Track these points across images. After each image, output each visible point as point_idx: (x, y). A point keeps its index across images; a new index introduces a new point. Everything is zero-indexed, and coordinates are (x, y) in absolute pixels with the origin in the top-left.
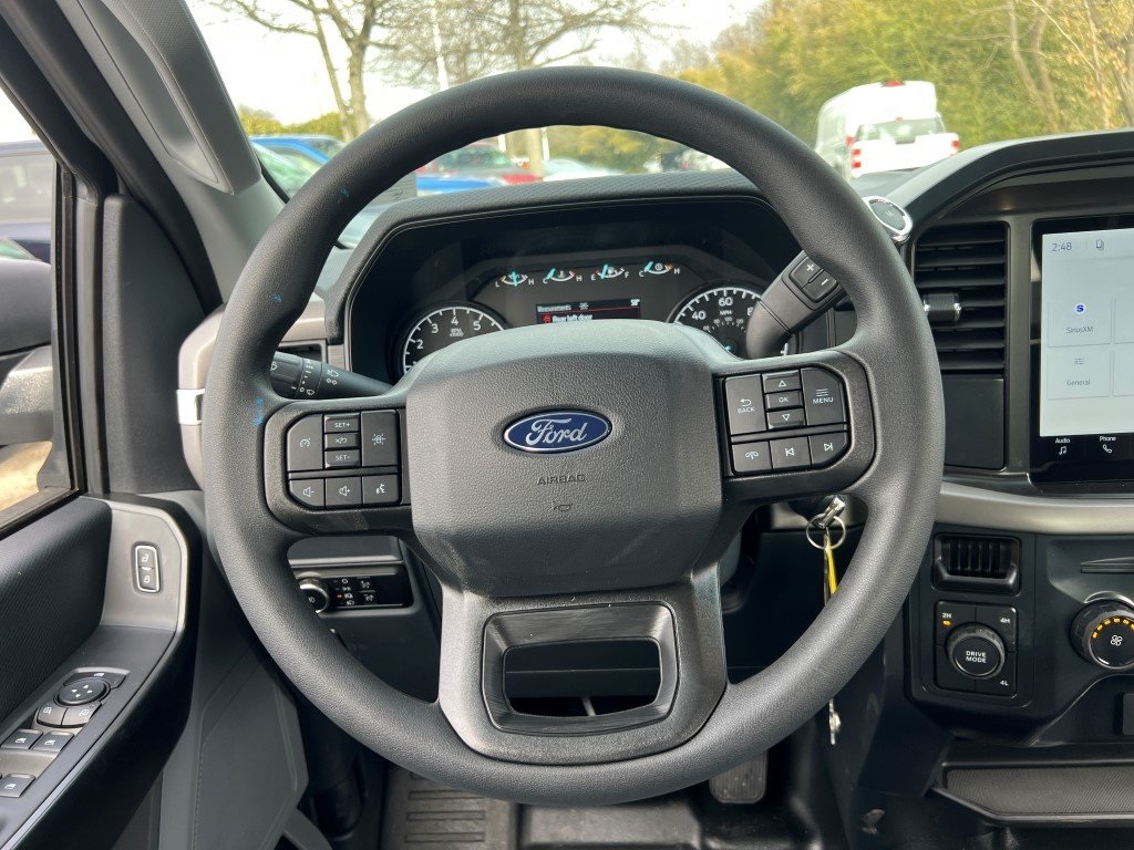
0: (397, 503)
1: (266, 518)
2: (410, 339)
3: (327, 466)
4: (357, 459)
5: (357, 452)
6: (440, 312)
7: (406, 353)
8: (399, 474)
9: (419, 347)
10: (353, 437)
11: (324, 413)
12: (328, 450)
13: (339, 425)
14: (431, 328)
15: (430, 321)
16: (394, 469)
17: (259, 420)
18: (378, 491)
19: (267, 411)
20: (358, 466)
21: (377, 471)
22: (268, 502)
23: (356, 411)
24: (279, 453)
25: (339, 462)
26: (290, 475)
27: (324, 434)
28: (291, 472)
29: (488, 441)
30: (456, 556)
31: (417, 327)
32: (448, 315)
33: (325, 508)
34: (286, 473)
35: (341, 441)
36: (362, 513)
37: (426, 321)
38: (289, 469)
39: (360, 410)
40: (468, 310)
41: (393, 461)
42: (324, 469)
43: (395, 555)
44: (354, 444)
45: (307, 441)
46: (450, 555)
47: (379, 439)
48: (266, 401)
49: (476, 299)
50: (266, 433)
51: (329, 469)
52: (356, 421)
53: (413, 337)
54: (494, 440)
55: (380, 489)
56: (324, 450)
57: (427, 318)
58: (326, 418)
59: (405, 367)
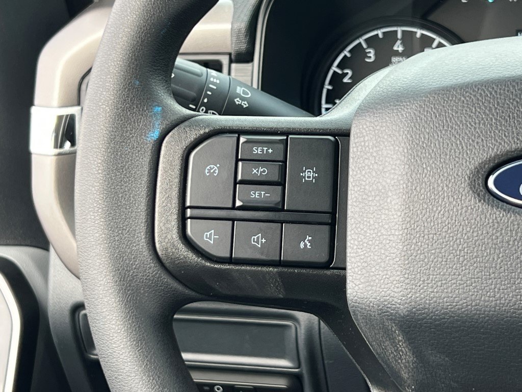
0: (326, 266)
1: (152, 267)
2: (334, 68)
3: (238, 203)
4: (279, 199)
5: (280, 188)
6: (380, 33)
7: (327, 87)
8: (332, 225)
9: (346, 80)
10: (275, 168)
11: (240, 132)
12: (243, 182)
13: (258, 151)
14: (365, 55)
15: (365, 46)
16: (327, 218)
17: (155, 135)
18: (302, 245)
19: (166, 123)
20: (278, 208)
21: (303, 218)
22: (157, 245)
23: (282, 134)
24: (176, 181)
25: (255, 200)
26: (189, 211)
27: (237, 161)
28: (190, 207)
29: (464, 187)
30: (403, 347)
31: (346, 53)
32: (391, 37)
33: (230, 260)
34: (183, 208)
35: (259, 172)
36: (280, 274)
37: (360, 44)
38: (188, 204)
39: (286, 133)
40: (419, 32)
41: (326, 206)
42: (234, 208)
43: (291, 360)
44: (275, 177)
45: (215, 169)
46: (394, 343)
47: (309, 175)
48: (165, 110)
49: (432, 17)
50: (162, 152)
51: (241, 208)
52: (281, 146)
53: (339, 66)
54: (472, 186)
55: (306, 243)
56: (235, 183)
57: (361, 40)
58: (242, 139)
59: (324, 106)
